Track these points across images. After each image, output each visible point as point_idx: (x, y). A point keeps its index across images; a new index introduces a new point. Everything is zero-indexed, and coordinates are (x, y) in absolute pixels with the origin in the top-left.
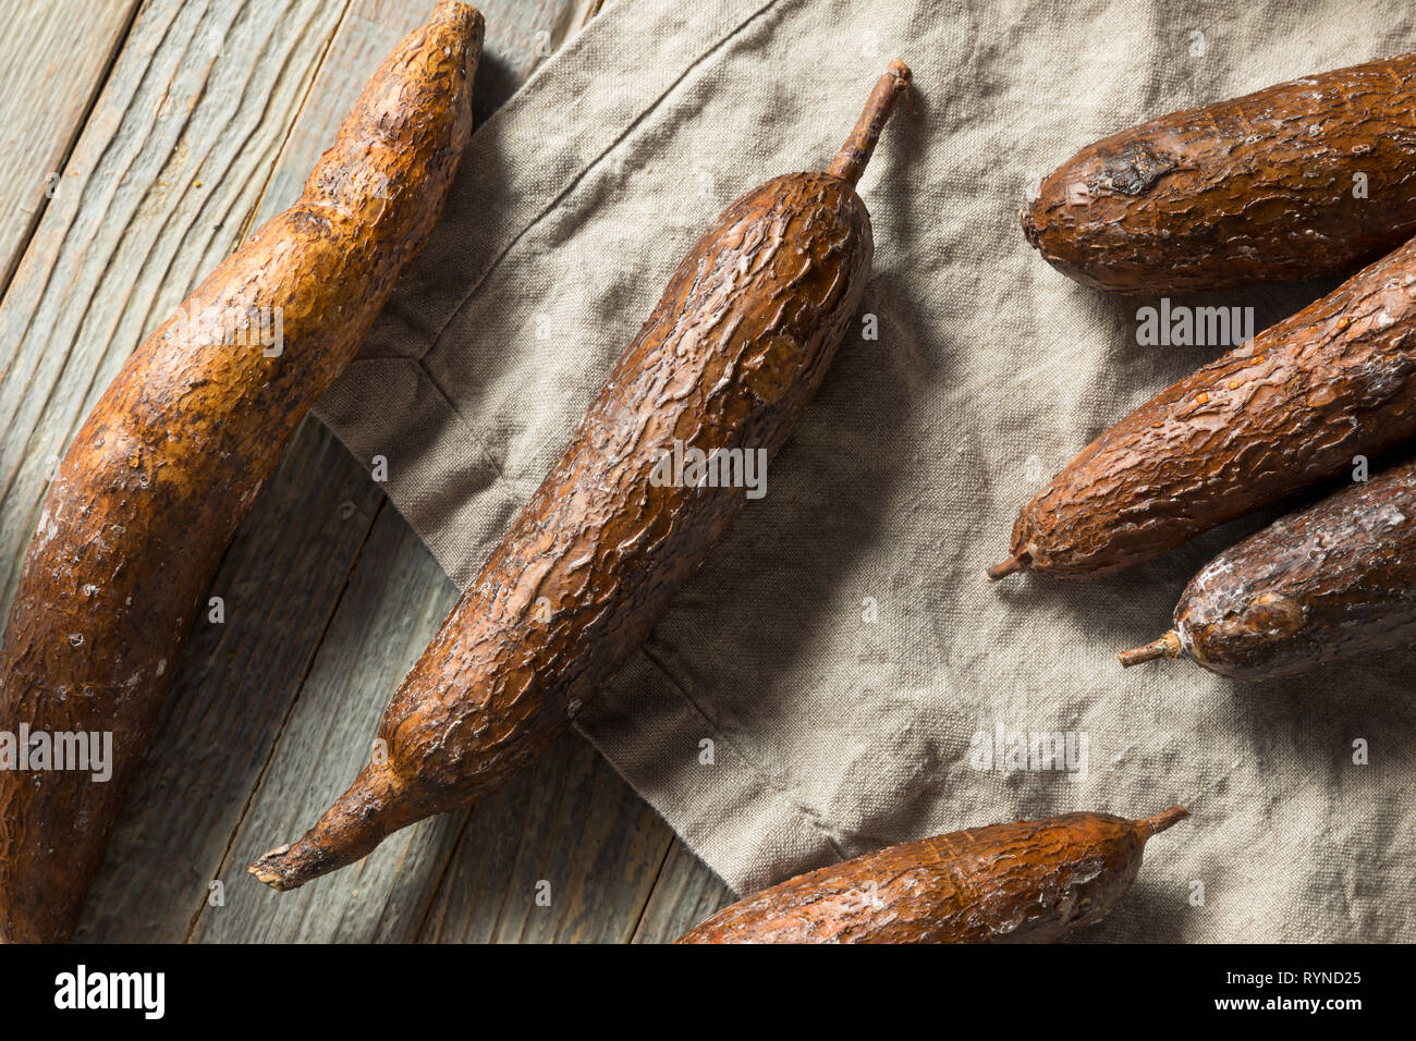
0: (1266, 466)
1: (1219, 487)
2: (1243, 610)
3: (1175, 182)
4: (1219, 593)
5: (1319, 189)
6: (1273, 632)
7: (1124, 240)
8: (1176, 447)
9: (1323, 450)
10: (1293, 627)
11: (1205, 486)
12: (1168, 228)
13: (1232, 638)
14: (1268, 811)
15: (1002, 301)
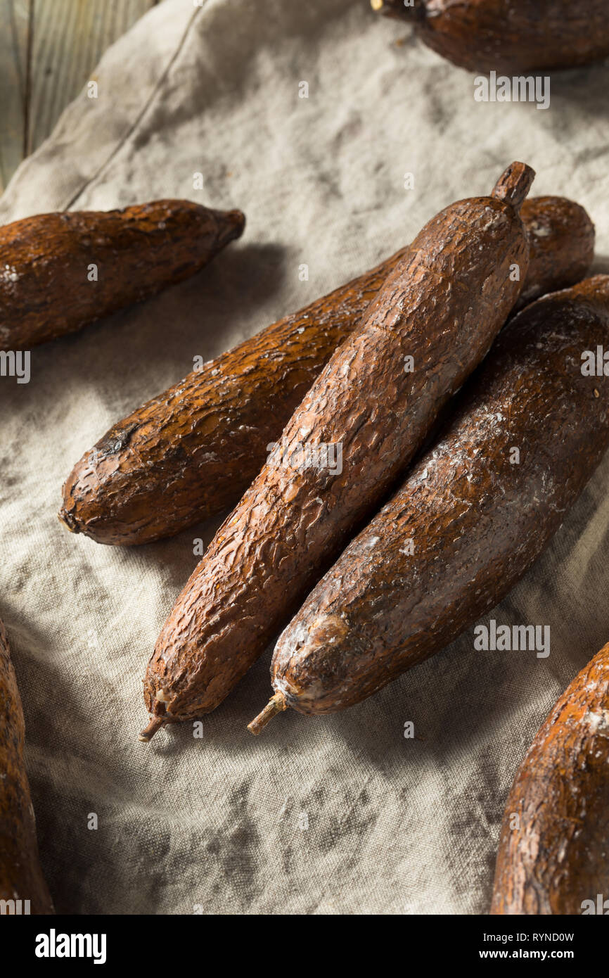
0: (282, 553)
1: (259, 580)
2: (307, 638)
3: (142, 432)
4: (287, 640)
6: (332, 640)
7: (126, 480)
8: (217, 573)
9: (311, 528)
10: (343, 632)
11: (249, 587)
12: (151, 458)
13: (308, 660)
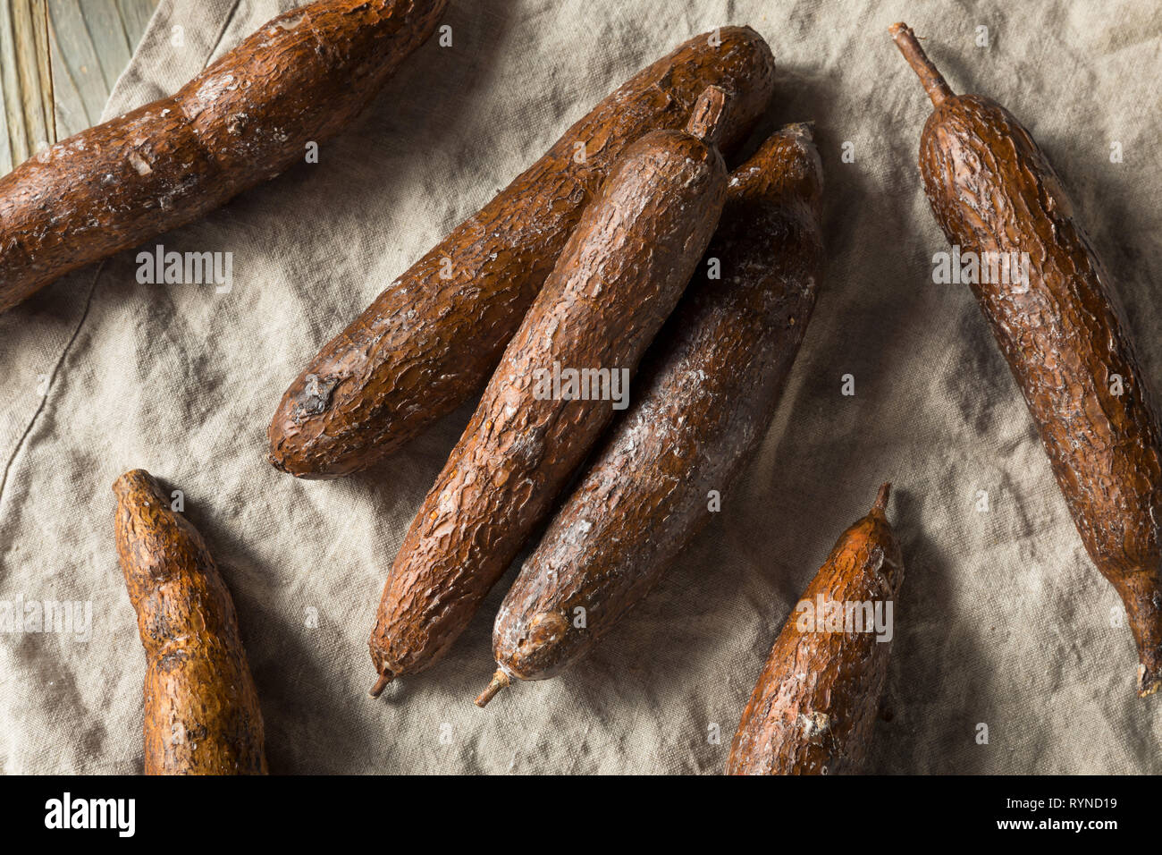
0: (494, 536)
1: (474, 563)
2: (527, 635)
3: (343, 390)
4: (508, 631)
5: (433, 348)
6: (552, 638)
7: (333, 442)
8: (434, 556)
9: (523, 508)
10: (563, 629)
11: (466, 570)
12: (356, 420)
13: (530, 656)
14: (622, 749)
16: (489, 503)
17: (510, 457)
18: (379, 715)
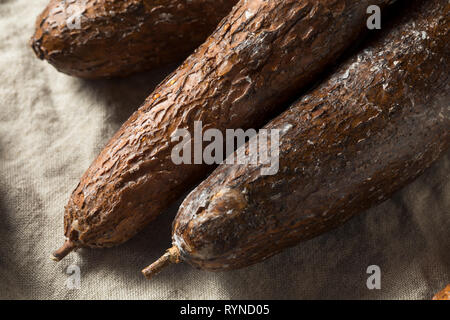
2: (207, 204)
4: (191, 202)
6: (229, 212)
10: (241, 207)
15: (34, 104)
16: (208, 89)
17: (237, 51)
18: (52, 281)
